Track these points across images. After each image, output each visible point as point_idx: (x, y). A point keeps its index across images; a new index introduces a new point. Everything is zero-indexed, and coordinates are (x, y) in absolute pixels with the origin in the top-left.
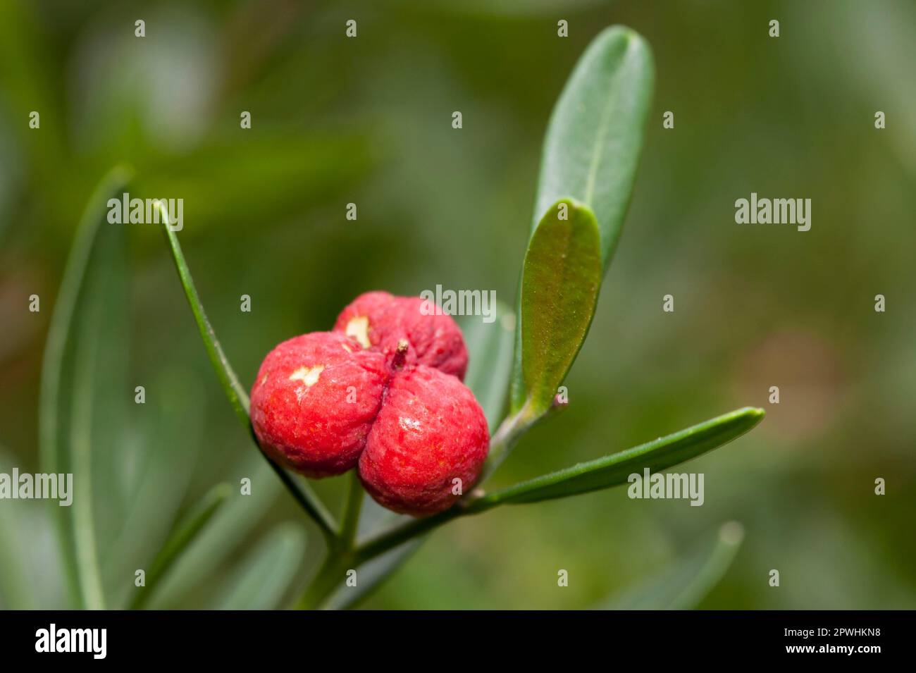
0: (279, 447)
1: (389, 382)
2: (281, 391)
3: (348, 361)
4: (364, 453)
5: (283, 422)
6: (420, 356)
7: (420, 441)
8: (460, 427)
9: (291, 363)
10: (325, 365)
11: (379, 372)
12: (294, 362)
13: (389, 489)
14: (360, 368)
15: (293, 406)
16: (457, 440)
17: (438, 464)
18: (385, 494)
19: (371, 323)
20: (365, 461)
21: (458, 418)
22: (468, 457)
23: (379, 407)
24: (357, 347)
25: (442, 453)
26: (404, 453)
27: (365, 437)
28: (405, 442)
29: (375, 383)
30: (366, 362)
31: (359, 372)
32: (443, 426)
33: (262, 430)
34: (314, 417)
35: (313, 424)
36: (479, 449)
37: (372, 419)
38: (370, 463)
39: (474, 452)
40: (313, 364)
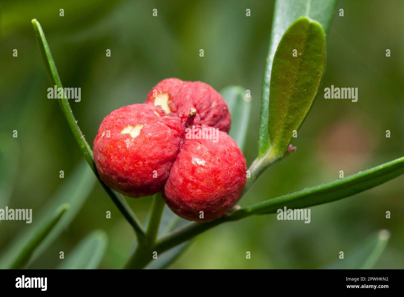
0: (114, 177)
1: (184, 135)
2: (116, 141)
3: (159, 122)
4: (168, 181)
5: (117, 161)
6: (202, 119)
7: (205, 173)
8: (230, 165)
9: (122, 123)
10: (144, 124)
11: (178, 130)
12: (124, 123)
13: (184, 204)
14: (166, 127)
15: (123, 150)
16: (229, 172)
17: (216, 188)
18: (181, 207)
19: (171, 98)
20: (169, 186)
21: (229, 159)
22: (235, 183)
23: (178, 152)
24: (162, 113)
25: (219, 181)
26: (195, 181)
27: (169, 171)
28: (196, 173)
29: (175, 136)
30: (169, 123)
31: (166, 129)
32: (220, 163)
33: (102, 166)
34: (137, 158)
35: (137, 162)
36: (242, 178)
37: (173, 159)
38: (172, 187)
39: (239, 180)
40: (136, 124)
